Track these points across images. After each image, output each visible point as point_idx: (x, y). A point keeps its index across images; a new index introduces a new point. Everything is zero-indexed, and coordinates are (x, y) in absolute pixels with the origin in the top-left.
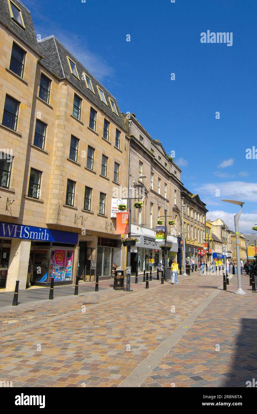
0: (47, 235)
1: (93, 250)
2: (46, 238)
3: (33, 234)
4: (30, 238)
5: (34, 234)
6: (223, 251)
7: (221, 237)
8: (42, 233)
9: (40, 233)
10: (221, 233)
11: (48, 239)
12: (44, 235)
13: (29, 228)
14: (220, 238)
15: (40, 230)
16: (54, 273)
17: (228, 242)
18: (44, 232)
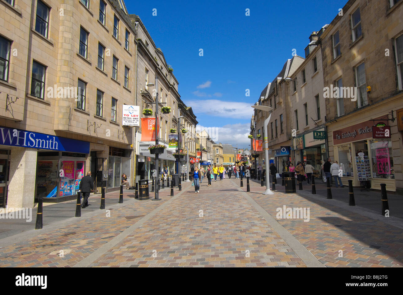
0: (56, 144)
1: (105, 160)
2: (55, 147)
3: (39, 142)
4: (37, 146)
5: (41, 141)
6: (208, 159)
7: (207, 147)
8: (50, 141)
9: (48, 141)
10: (207, 143)
11: (57, 149)
12: (52, 143)
13: (34, 135)
14: (205, 148)
15: (48, 137)
16: (62, 186)
17: (211, 151)
18: (53, 140)
